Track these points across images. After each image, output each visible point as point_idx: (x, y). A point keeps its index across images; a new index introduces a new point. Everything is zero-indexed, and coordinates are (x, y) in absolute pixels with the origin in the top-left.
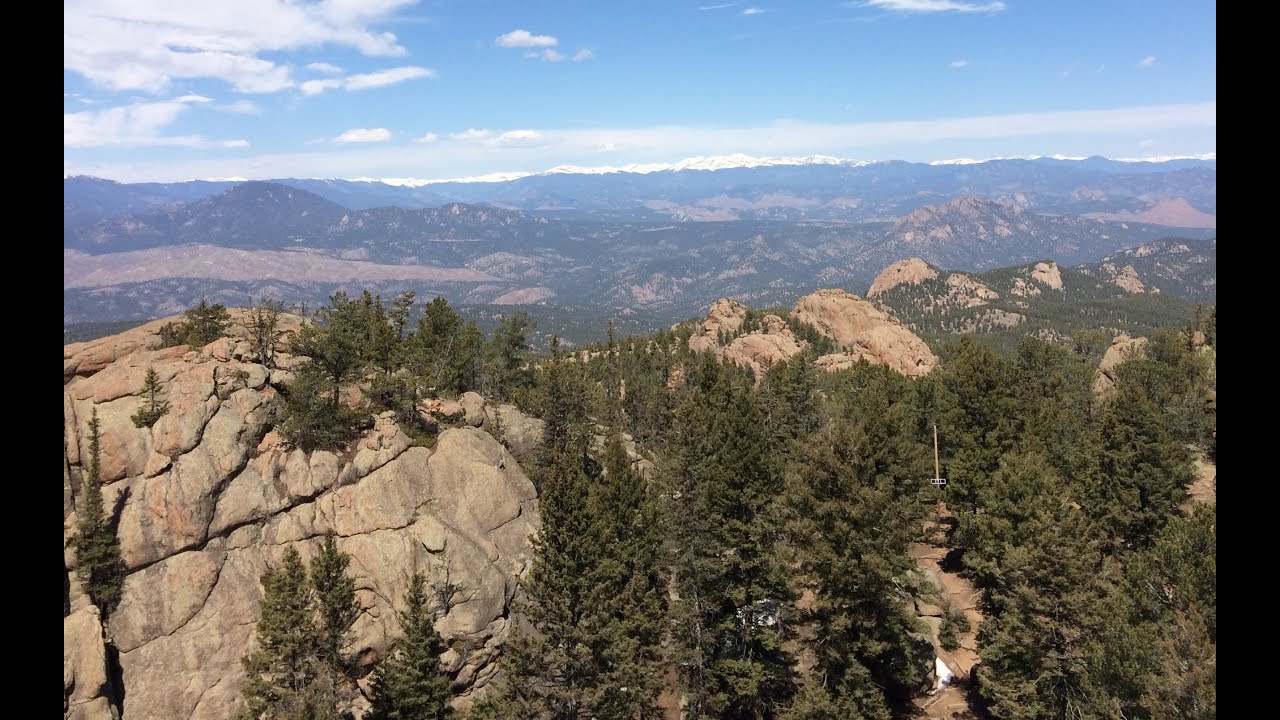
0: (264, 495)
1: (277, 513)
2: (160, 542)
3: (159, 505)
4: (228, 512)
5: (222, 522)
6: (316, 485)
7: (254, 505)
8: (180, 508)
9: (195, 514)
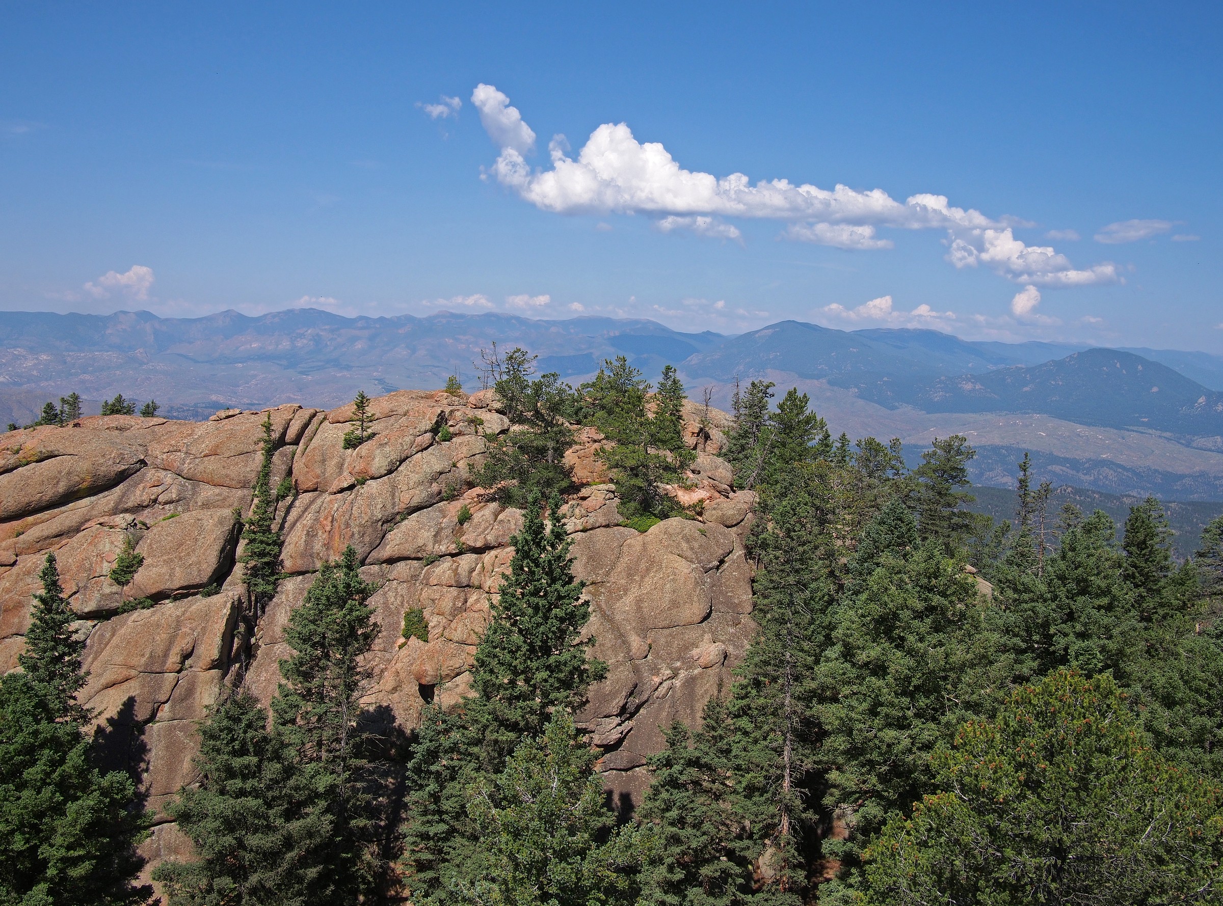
0: (435, 536)
1: (441, 556)
2: (318, 554)
3: (326, 519)
4: (395, 542)
5: (387, 551)
6: (489, 538)
7: (420, 542)
8: (343, 527)
9: (356, 536)
